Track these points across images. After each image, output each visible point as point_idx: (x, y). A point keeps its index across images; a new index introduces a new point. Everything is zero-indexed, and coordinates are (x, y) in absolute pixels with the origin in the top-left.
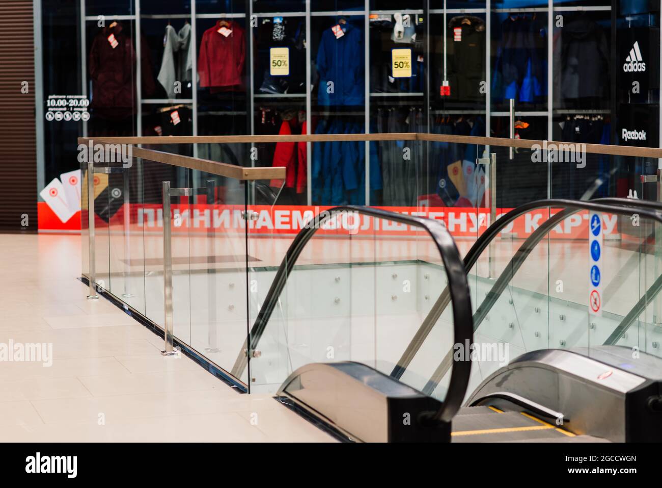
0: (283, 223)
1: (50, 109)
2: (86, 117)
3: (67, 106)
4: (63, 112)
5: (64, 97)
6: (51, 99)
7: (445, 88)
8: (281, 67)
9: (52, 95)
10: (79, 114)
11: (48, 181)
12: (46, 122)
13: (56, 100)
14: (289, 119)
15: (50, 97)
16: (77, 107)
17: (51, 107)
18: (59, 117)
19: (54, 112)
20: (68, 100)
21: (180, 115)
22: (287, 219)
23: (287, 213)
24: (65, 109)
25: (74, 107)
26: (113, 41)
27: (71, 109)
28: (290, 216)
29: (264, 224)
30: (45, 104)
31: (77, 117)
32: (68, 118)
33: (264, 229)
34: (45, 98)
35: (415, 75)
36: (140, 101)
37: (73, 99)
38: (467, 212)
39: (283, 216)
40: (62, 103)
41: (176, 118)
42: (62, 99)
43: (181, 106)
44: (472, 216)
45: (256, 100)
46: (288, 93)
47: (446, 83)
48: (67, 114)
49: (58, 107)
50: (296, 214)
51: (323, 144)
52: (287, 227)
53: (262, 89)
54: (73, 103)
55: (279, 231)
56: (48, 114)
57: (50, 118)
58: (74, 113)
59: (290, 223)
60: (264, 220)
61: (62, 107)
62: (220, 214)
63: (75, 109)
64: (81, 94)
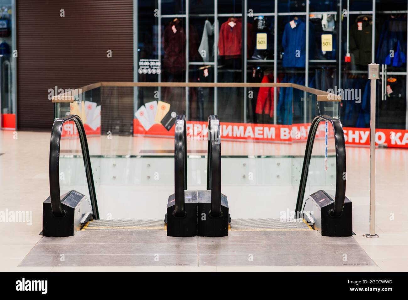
0: (259, 134)
1: (141, 67)
2: (159, 72)
3: (149, 66)
4: (147, 69)
5: (148, 60)
6: (141, 62)
7: (348, 58)
8: (263, 44)
9: (141, 59)
10: (155, 70)
11: (139, 107)
12: (139, 74)
13: (144, 62)
14: (268, 74)
15: (141, 60)
16: (154, 66)
17: (141, 66)
18: (145, 71)
19: (143, 69)
20: (150, 62)
21: (209, 72)
22: (261, 132)
23: (261, 128)
24: (148, 67)
25: (153, 66)
26: (174, 29)
27: (151, 67)
28: (263, 130)
29: (249, 134)
30: (138, 64)
31: (154, 72)
32: (150, 72)
33: (249, 137)
34: (139, 61)
35: (334, 50)
36: (188, 63)
37: (152, 61)
38: (359, 130)
39: (259, 130)
40: (147, 64)
41: (206, 73)
42: (147, 61)
43: (210, 66)
44: (362, 133)
45: (248, 63)
46: (267, 59)
47: (348, 55)
48: (149, 70)
49: (145, 66)
50: (266, 129)
51: (285, 89)
52: (261, 137)
53: (253, 57)
54: (152, 64)
55: (257, 139)
56: (139, 69)
57: (141, 72)
58: (153, 69)
59: (263, 134)
60: (249, 132)
61: (147, 66)
62: (227, 128)
63: (153, 67)
64: (157, 59)
